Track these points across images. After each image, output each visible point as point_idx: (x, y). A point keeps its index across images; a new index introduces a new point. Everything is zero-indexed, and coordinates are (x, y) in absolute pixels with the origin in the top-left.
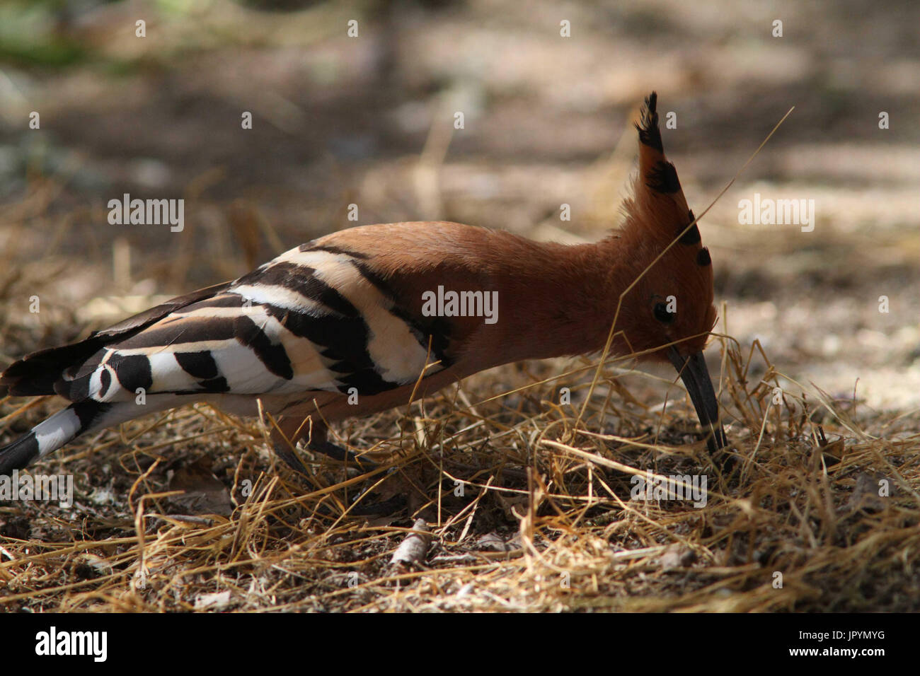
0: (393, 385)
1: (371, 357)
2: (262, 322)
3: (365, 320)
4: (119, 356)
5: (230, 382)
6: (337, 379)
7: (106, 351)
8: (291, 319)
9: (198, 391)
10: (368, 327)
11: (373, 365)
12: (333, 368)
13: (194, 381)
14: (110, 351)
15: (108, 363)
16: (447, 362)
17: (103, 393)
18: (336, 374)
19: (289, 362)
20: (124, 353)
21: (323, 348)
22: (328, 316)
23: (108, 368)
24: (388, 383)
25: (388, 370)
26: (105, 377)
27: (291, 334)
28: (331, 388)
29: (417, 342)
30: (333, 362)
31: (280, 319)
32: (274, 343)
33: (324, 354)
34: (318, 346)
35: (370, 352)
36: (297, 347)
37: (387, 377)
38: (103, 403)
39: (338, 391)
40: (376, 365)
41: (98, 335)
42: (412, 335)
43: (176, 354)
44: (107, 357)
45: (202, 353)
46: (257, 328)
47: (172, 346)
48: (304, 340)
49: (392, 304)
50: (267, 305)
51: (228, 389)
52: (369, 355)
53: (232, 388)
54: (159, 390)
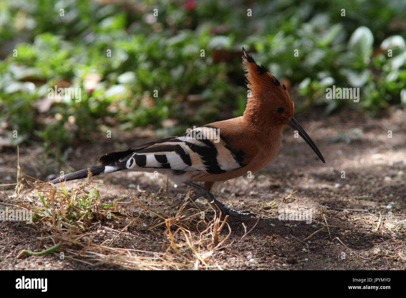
0: (224, 171)
1: (218, 161)
2: (184, 147)
3: (217, 149)
4: (137, 155)
5: (171, 165)
6: (206, 167)
7: (133, 154)
8: (193, 147)
9: (161, 168)
10: (217, 151)
11: (218, 164)
12: (205, 163)
13: (160, 164)
14: (135, 154)
15: (133, 157)
16: (242, 165)
17: (130, 166)
18: (206, 166)
19: (191, 160)
20: (139, 154)
21: (202, 157)
22: (204, 147)
23: (133, 158)
24: (223, 170)
25: (223, 166)
26: (132, 161)
27: (192, 151)
28: (204, 170)
29: (233, 158)
30: (205, 161)
31: (189, 146)
32: (186, 154)
33: (202, 159)
34: (200, 156)
35: (217, 159)
36: (194, 156)
37: (222, 168)
38: (130, 169)
39: (206, 171)
40: (219, 164)
41: (131, 150)
42: (231, 155)
43: (155, 155)
44: (133, 155)
45: (163, 155)
46: (182, 148)
47: (154, 153)
48: (196, 154)
49: (225, 144)
50: (186, 142)
51: (171, 168)
52: (217, 160)
53: (172, 167)
54: (149, 166)
